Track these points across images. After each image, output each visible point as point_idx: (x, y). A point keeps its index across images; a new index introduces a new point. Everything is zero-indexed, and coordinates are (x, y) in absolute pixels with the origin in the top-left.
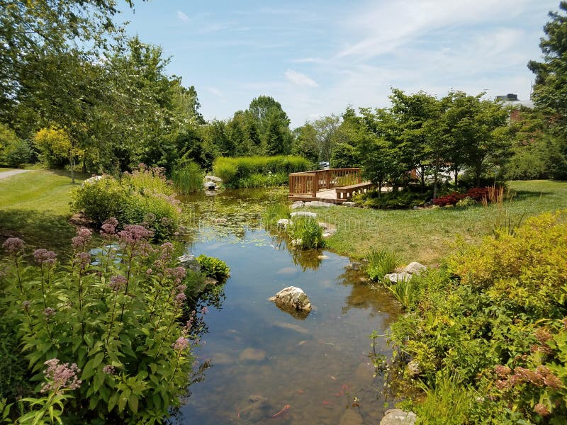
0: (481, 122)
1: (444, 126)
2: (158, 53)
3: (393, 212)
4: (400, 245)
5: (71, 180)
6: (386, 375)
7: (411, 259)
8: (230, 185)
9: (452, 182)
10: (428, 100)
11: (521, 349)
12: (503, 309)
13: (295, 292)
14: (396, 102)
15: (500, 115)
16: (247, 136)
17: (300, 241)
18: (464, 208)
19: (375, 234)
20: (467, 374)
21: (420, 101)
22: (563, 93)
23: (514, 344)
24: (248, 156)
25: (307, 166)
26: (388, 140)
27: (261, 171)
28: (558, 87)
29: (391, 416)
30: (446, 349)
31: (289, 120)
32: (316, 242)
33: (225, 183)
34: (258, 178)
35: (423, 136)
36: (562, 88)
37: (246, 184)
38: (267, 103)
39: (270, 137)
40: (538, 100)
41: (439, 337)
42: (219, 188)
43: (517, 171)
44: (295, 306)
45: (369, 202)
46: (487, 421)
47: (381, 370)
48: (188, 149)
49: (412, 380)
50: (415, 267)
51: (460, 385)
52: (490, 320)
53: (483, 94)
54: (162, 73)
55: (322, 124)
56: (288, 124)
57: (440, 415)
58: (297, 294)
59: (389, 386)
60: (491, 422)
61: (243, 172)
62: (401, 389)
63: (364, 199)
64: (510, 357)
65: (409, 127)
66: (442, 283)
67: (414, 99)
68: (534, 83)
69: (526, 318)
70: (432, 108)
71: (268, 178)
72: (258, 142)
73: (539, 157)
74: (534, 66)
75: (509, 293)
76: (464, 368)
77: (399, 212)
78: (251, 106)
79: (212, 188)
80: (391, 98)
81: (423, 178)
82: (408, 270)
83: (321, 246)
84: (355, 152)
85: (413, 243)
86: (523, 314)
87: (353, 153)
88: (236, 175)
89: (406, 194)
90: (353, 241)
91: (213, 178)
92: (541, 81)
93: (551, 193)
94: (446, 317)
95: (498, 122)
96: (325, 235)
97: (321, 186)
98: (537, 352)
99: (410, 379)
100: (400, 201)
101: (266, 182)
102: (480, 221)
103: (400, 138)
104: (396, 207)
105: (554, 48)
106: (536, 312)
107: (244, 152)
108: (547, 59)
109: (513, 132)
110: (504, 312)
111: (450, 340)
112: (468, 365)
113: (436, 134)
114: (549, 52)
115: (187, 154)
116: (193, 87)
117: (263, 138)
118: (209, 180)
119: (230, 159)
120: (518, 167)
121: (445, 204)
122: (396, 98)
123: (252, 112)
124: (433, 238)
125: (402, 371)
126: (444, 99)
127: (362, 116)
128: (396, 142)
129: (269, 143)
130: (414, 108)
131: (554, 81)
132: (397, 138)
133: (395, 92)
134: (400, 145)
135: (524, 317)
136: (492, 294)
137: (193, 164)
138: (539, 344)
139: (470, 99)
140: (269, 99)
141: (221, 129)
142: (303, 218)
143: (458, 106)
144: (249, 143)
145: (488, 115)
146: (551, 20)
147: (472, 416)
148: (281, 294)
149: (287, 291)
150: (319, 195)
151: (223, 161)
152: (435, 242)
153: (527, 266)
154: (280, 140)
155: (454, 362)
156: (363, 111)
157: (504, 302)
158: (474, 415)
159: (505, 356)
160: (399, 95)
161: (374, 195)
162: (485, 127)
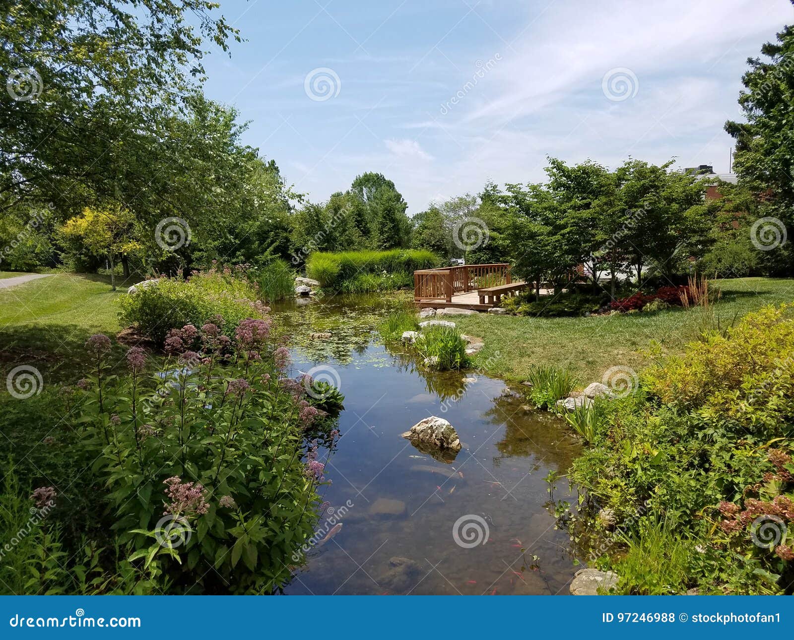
0: (670, 200)
1: (621, 205)
2: (232, 117)
3: (557, 320)
4: (573, 361)
5: (111, 287)
6: (572, 526)
7: (590, 380)
8: (331, 289)
9: (633, 280)
10: (597, 172)
11: (750, 480)
12: (722, 431)
13: (438, 423)
14: (555, 175)
15: (695, 190)
16: (351, 223)
17: (436, 359)
18: (653, 313)
19: (537, 349)
20: (681, 516)
21: (587, 174)
22: (775, 160)
23: (741, 474)
24: (354, 250)
25: (435, 262)
26: (546, 224)
27: (372, 270)
28: (768, 153)
29: (584, 577)
30: (651, 487)
31: (406, 204)
32: (458, 359)
33: (324, 286)
34: (369, 279)
35: (593, 219)
36: (774, 153)
37: (352, 288)
38: (373, 181)
39: (383, 225)
40: (742, 171)
41: (640, 472)
42: (315, 294)
43: (719, 266)
44: (438, 443)
45: (524, 307)
46: (713, 575)
47: (564, 522)
48: (272, 242)
49: (607, 532)
50: (597, 389)
51: (673, 532)
52: (706, 447)
53: (671, 163)
54: (237, 143)
55: (453, 207)
56: (404, 210)
57: (650, 571)
58: (441, 426)
59: (577, 540)
60: (719, 577)
61: (348, 271)
62: (592, 544)
63: (518, 303)
64: (736, 492)
65: (574, 208)
66: (636, 405)
67: (579, 171)
68: (734, 150)
69: (752, 441)
70: (603, 181)
71: (383, 279)
72: (366, 232)
73: (748, 247)
74: (733, 129)
75: (728, 410)
76: (677, 509)
77: (566, 321)
78: (354, 186)
79: (305, 294)
80: (548, 170)
81: (594, 275)
82: (588, 394)
83: (465, 366)
84: (502, 241)
85: (590, 359)
86: (749, 436)
87: (501, 242)
88: (338, 276)
89: (574, 296)
90: (507, 358)
91: (306, 280)
92: (743, 147)
93: (769, 292)
94: (647, 445)
95: (691, 199)
96: (468, 351)
97: (456, 288)
98: (772, 482)
99: (604, 531)
100: (566, 306)
101: (379, 285)
102: (677, 329)
103: (562, 222)
104: (561, 314)
105: (759, 104)
106: (765, 433)
107: (348, 245)
108: (750, 118)
109: (712, 211)
110: (723, 436)
111: (655, 475)
112: (682, 506)
113: (611, 216)
114: (751, 109)
115: (271, 248)
116: (273, 162)
117: (374, 226)
118: (301, 284)
119: (329, 255)
120: (720, 261)
121: (628, 309)
122: (555, 170)
123: (355, 193)
124: (616, 352)
125: (592, 522)
126: (620, 170)
127: (510, 194)
128: (558, 228)
129: (382, 233)
130: (579, 184)
131: (762, 146)
132: (558, 222)
133: (553, 163)
134: (562, 232)
135: (750, 440)
136: (707, 413)
137: (279, 262)
138: (774, 471)
139: (654, 170)
140: (377, 175)
141: (317, 216)
142: (438, 328)
143: (639, 180)
144: (355, 234)
145: (678, 190)
146: (751, 69)
147: (693, 571)
148: (418, 427)
149: (426, 422)
150: (455, 300)
151: (320, 258)
152: (620, 356)
153: (749, 373)
154: (396, 229)
155: (663, 503)
156: (510, 188)
157: (722, 423)
158: (694, 569)
159: (729, 491)
160: (559, 166)
161: (531, 299)
162: (675, 206)
